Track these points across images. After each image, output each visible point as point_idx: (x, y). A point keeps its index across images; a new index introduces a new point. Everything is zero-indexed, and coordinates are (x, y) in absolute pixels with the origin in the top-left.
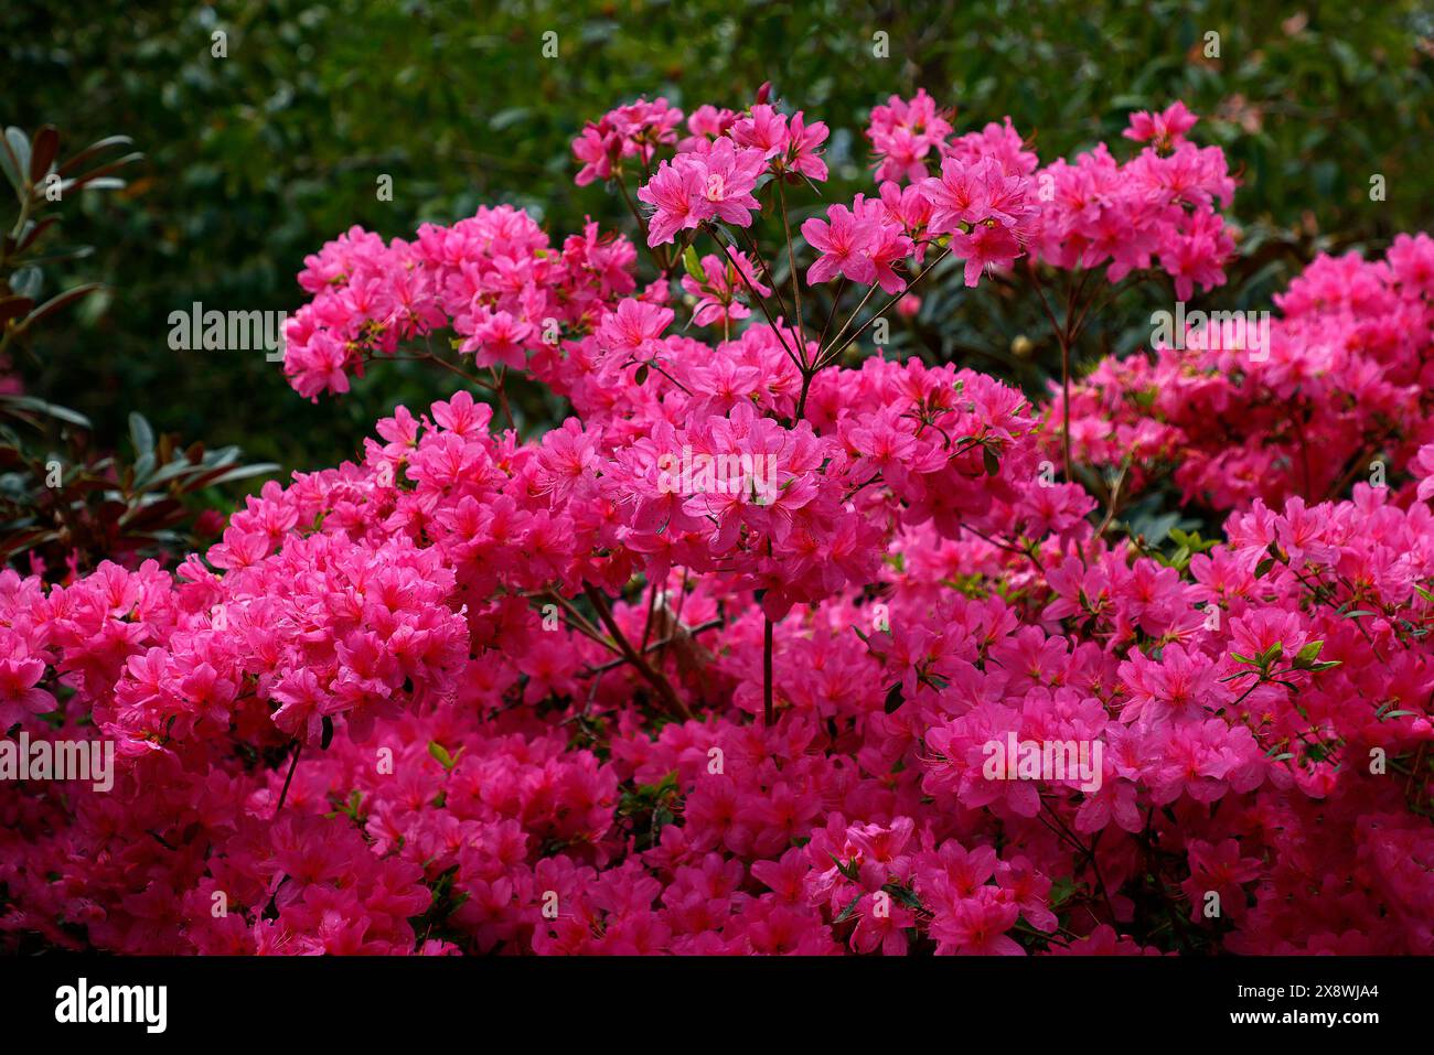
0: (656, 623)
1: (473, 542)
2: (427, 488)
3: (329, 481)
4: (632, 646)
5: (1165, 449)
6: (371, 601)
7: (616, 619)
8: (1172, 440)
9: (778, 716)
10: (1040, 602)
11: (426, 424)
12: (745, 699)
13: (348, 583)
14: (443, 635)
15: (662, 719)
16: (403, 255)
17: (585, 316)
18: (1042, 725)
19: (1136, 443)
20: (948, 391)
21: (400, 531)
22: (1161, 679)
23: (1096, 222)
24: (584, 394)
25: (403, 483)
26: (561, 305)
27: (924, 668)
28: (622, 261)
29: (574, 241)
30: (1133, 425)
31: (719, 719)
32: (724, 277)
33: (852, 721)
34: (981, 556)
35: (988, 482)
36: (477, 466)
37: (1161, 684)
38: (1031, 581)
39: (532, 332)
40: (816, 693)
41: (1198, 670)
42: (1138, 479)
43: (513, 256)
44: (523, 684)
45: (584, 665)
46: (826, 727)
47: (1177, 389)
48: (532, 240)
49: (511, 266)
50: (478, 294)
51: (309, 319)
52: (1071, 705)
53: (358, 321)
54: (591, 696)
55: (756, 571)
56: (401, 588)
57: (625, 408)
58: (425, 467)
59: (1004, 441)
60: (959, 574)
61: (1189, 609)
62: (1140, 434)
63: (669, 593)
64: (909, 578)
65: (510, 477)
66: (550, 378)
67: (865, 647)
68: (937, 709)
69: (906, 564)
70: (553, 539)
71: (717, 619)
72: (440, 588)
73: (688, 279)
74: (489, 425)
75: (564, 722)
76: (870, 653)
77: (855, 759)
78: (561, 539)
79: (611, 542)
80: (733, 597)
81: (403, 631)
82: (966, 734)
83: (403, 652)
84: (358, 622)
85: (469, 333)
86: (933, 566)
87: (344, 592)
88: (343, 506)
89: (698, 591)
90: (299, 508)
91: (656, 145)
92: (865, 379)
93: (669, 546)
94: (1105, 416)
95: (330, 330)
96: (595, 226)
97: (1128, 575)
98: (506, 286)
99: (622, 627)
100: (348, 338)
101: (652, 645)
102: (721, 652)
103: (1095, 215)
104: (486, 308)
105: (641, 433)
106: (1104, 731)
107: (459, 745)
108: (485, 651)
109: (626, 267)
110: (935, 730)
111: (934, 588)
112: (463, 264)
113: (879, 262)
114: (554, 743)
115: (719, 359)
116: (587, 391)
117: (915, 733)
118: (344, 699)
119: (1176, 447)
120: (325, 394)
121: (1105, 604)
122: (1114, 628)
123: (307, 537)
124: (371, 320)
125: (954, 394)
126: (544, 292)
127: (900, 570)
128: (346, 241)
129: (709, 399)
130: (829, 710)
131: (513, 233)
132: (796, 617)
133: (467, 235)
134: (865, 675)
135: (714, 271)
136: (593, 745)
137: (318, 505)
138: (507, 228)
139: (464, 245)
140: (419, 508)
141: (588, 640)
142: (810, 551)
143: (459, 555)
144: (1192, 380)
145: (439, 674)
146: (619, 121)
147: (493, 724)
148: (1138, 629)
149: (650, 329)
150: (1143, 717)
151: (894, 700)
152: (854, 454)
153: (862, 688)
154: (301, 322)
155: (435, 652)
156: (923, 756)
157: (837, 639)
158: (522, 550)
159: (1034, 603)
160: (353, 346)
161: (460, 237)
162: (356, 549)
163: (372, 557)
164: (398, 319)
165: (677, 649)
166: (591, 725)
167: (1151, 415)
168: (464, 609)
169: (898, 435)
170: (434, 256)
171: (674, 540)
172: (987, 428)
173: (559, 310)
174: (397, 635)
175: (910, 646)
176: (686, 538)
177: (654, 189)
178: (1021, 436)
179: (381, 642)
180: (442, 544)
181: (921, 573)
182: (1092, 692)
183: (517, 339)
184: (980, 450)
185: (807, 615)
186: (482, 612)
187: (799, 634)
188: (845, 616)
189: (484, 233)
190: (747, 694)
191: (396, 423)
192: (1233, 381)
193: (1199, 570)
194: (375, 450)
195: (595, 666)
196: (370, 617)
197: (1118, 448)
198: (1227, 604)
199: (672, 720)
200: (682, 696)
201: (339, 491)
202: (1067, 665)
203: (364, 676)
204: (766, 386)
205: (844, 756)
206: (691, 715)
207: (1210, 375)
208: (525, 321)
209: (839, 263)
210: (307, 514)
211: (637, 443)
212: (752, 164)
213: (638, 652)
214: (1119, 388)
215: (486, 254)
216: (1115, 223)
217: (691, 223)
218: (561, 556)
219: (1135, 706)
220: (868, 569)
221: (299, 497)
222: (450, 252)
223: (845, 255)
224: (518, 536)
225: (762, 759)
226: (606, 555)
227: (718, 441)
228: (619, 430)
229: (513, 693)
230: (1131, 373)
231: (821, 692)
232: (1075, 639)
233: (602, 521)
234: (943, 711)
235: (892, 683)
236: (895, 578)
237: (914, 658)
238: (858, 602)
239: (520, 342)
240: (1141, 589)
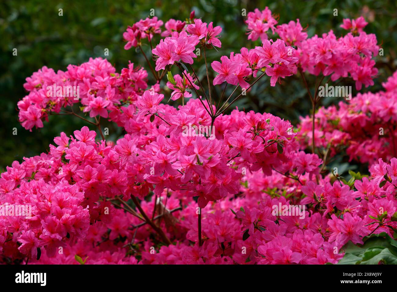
0: (157, 209)
1: (90, 182)
2: (73, 162)
3: (37, 160)
4: (148, 217)
5: (343, 141)
6: (53, 205)
7: (142, 207)
8: (345, 138)
9: (203, 243)
10: (298, 198)
11: (72, 138)
12: (191, 236)
13: (45, 198)
14: (80, 217)
15: (160, 244)
16: (62, 76)
17: (129, 97)
18: (300, 244)
19: (332, 139)
20: (264, 123)
21: (63, 178)
22: (343, 225)
23: (330, 59)
24: (129, 126)
25: (64, 160)
26: (120, 94)
27: (257, 224)
28: (143, 77)
29: (125, 70)
30: (331, 132)
31: (181, 244)
32: (182, 82)
33: (230, 244)
34: (276, 181)
35: (278, 155)
36: (91, 154)
37: (343, 228)
38: (295, 190)
39: (110, 104)
40: (217, 234)
41: (357, 222)
42: (333, 152)
43: (102, 76)
44: (109, 233)
45: (131, 225)
46: (220, 245)
47: (347, 118)
48: (109, 70)
49: (102, 79)
50: (90, 90)
51: (28, 101)
52: (310, 236)
53: (45, 101)
54: (134, 236)
55: (195, 189)
56: (65, 200)
57: (145, 131)
58: (72, 155)
59: (285, 141)
60: (268, 188)
61: (354, 200)
62: (334, 136)
63: (162, 198)
64: (250, 190)
65: (103, 157)
66: (117, 120)
67: (234, 215)
68: (262, 239)
69: (249, 185)
70: (120, 180)
71: (179, 207)
72: (79, 199)
73: (169, 83)
74: (95, 139)
75: (125, 246)
76: (236, 218)
77: (232, 258)
78: (123, 180)
79: (141, 180)
80: (185, 198)
81: (66, 216)
82: (272, 248)
83: (66, 223)
84: (49, 213)
85: (87, 105)
86: (259, 185)
87: (43, 201)
88: (42, 169)
89: (172, 197)
90: (26, 170)
91: (154, 34)
92: (232, 118)
93: (163, 181)
94: (321, 129)
95: (36, 105)
96: (132, 64)
97: (331, 188)
98: (100, 87)
99: (144, 210)
100: (42, 107)
101: (156, 217)
102: (181, 219)
103: (330, 56)
104: (93, 95)
105: (152, 140)
106: (322, 245)
107: (86, 256)
108: (95, 222)
109: (145, 79)
110: (261, 247)
111: (259, 194)
112: (84, 79)
113: (240, 77)
114: (121, 254)
115: (181, 112)
116: (131, 125)
117: (254, 248)
118: (45, 241)
119: (347, 140)
120: (35, 128)
121: (323, 198)
122: (326, 208)
123: (29, 181)
124: (51, 101)
125: (266, 124)
126: (114, 89)
127: (247, 187)
128: (41, 72)
129: (177, 127)
130: (222, 240)
131: (102, 68)
132: (209, 205)
133: (85, 69)
134: (234, 226)
135: (178, 80)
136: (135, 255)
137: (33, 169)
138: (100, 66)
139: (84, 73)
140: (70, 170)
141: (133, 216)
142: (215, 182)
143: (85, 187)
144: (352, 115)
145: (79, 231)
146: (140, 26)
147: (98, 248)
148: (335, 208)
149: (155, 101)
150: (337, 239)
151: (246, 236)
152: (231, 147)
153: (234, 231)
154: (25, 102)
155: (77, 223)
156: (257, 256)
157: (224, 213)
158: (108, 184)
159: (296, 198)
160: (44, 110)
161: (83, 69)
162: (47, 186)
163: (53, 189)
164: (60, 100)
165: (165, 218)
166: (134, 247)
167: (338, 129)
168: (88, 207)
169: (246, 139)
170: (73, 76)
171: (165, 179)
172: (279, 136)
173: (120, 95)
174: (64, 217)
175: (251, 216)
176: (169, 178)
177: (158, 49)
178: (291, 139)
179: (58, 220)
180: (79, 183)
181: (254, 188)
182: (318, 231)
183: (105, 106)
184: (276, 145)
185: (212, 204)
186: (94, 207)
187: (209, 212)
188: (226, 204)
189: (92, 68)
190: (192, 234)
191: (61, 139)
192: (367, 115)
193: (358, 186)
194: (54, 148)
195: (136, 225)
196: (54, 210)
197: (325, 141)
198: (368, 198)
199: (164, 245)
200: (167, 236)
201: (41, 164)
202: (309, 221)
203: (52, 232)
204: (198, 122)
205: (228, 256)
206: (171, 243)
207: (359, 113)
208: (107, 100)
209: (225, 77)
210: (29, 172)
211: (152, 143)
212: (194, 41)
213: (151, 220)
214: (326, 119)
215: (92, 75)
216: (337, 59)
217: (171, 62)
218: (123, 186)
219: (334, 236)
220: (236, 188)
221: (26, 166)
222: (79, 75)
223: (227, 74)
224: (106, 180)
225: (198, 258)
226: (139, 185)
227: (183, 142)
228: (143, 139)
229: (105, 236)
230: (330, 113)
231: (219, 233)
232: (312, 212)
233: (138, 173)
234: (264, 239)
235: (245, 229)
236: (245, 190)
237: (253, 220)
238: (231, 200)
239: (106, 108)
240: (336, 193)
